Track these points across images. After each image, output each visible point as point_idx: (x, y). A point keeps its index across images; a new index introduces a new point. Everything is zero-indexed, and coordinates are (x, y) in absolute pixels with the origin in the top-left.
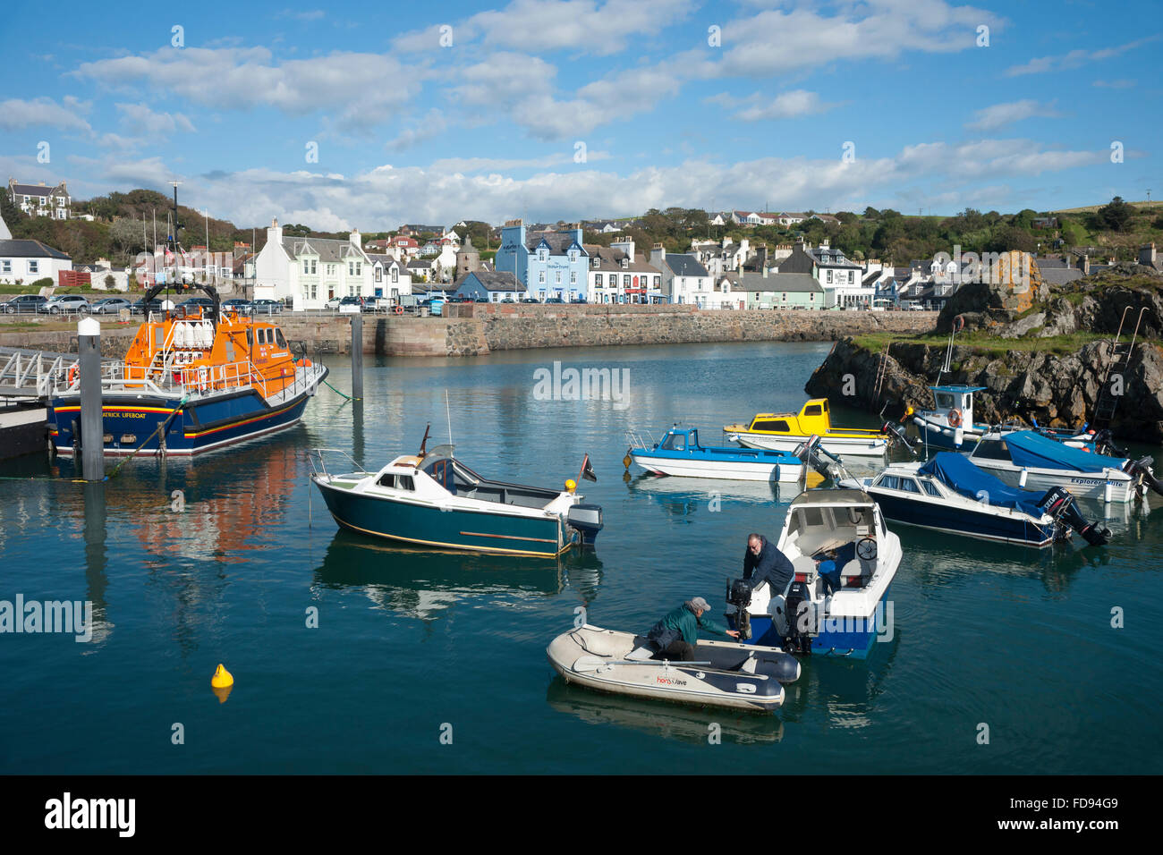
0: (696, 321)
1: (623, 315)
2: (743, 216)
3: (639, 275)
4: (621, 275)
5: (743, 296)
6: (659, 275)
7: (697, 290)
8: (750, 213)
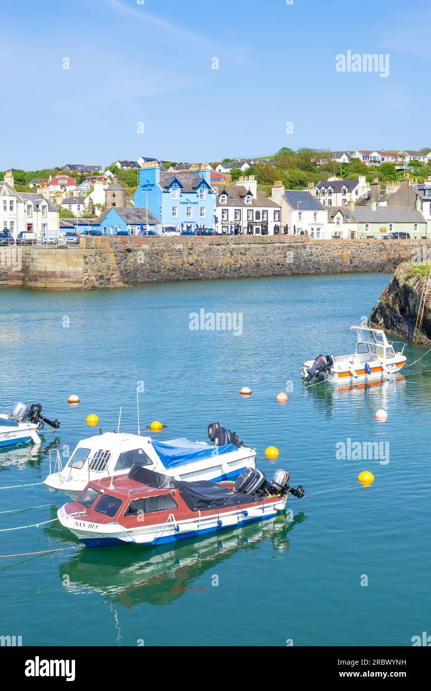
0: (308, 249)
1: (242, 246)
2: (366, 154)
3: (260, 209)
4: (245, 210)
5: (354, 227)
6: (279, 209)
7: (313, 222)
8: (371, 152)
